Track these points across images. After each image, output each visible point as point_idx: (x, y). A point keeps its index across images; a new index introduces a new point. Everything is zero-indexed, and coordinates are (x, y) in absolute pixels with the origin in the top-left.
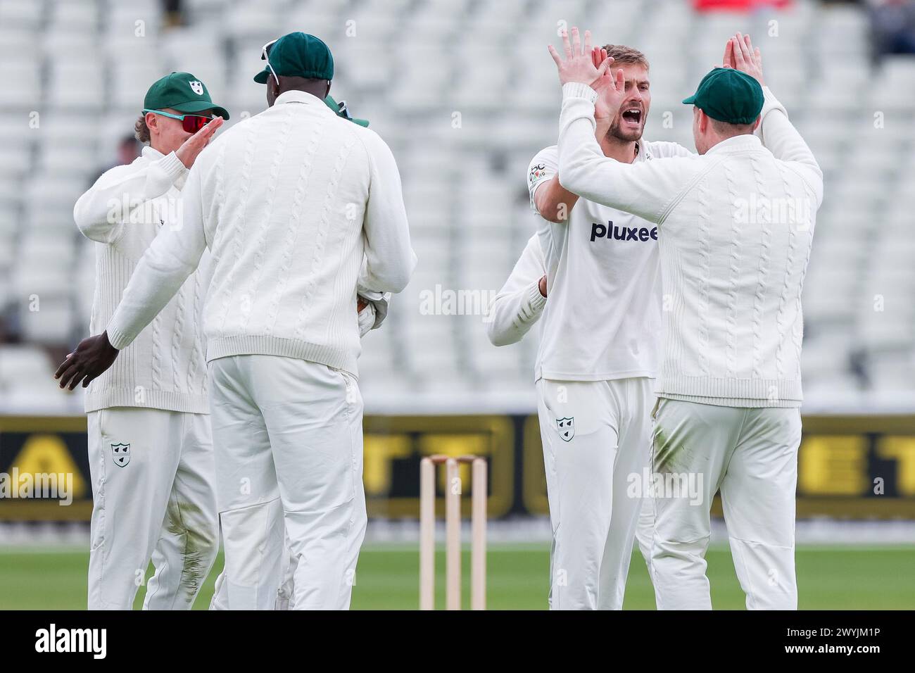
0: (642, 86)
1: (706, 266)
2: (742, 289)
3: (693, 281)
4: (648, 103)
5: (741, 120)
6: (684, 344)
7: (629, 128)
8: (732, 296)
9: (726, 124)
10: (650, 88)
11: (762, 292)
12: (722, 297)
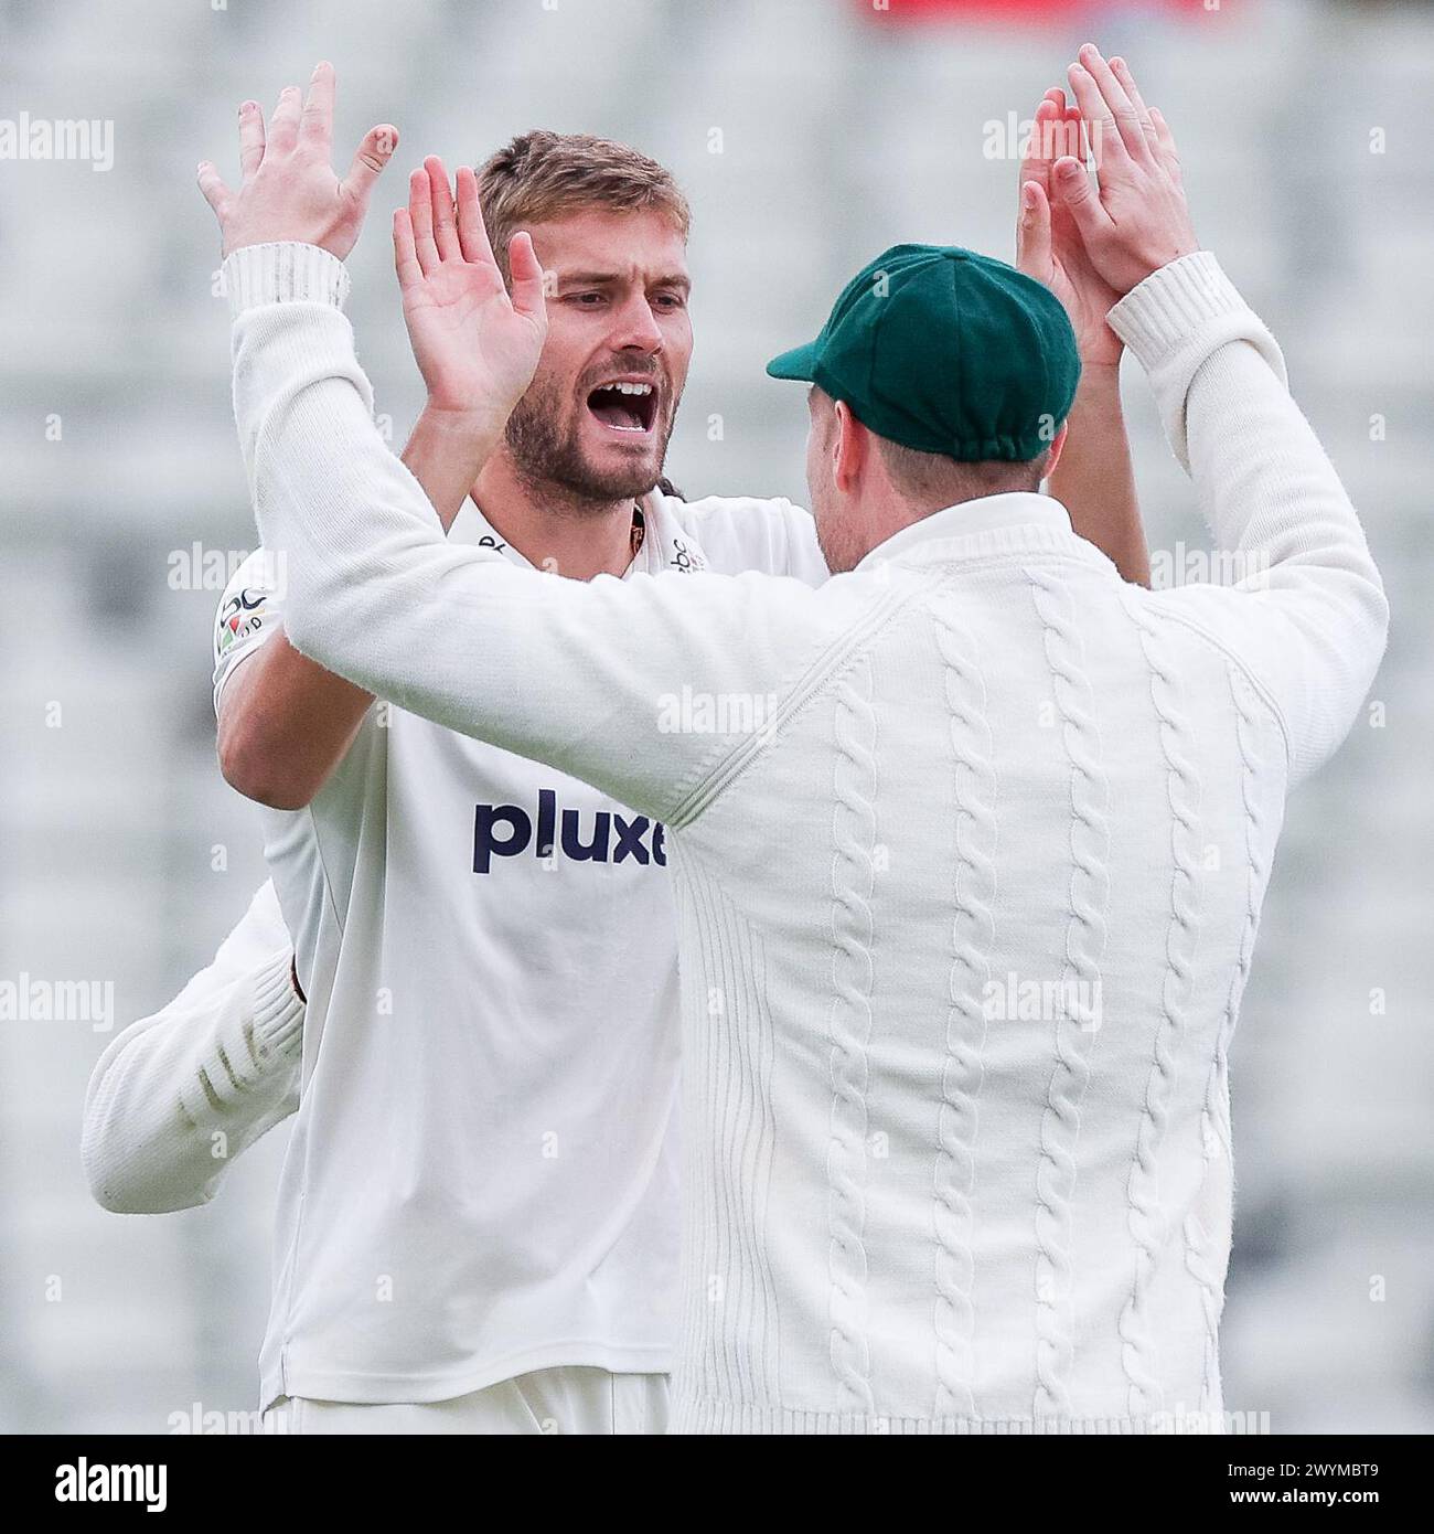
0: (665, 294)
1: (856, 995)
2: (999, 1082)
3: (815, 1050)
4: (684, 359)
5: (994, 445)
6: (773, 1283)
7: (615, 446)
8: (955, 1108)
9: (937, 459)
10: (691, 302)
11: (1071, 1093)
12: (917, 1112)
